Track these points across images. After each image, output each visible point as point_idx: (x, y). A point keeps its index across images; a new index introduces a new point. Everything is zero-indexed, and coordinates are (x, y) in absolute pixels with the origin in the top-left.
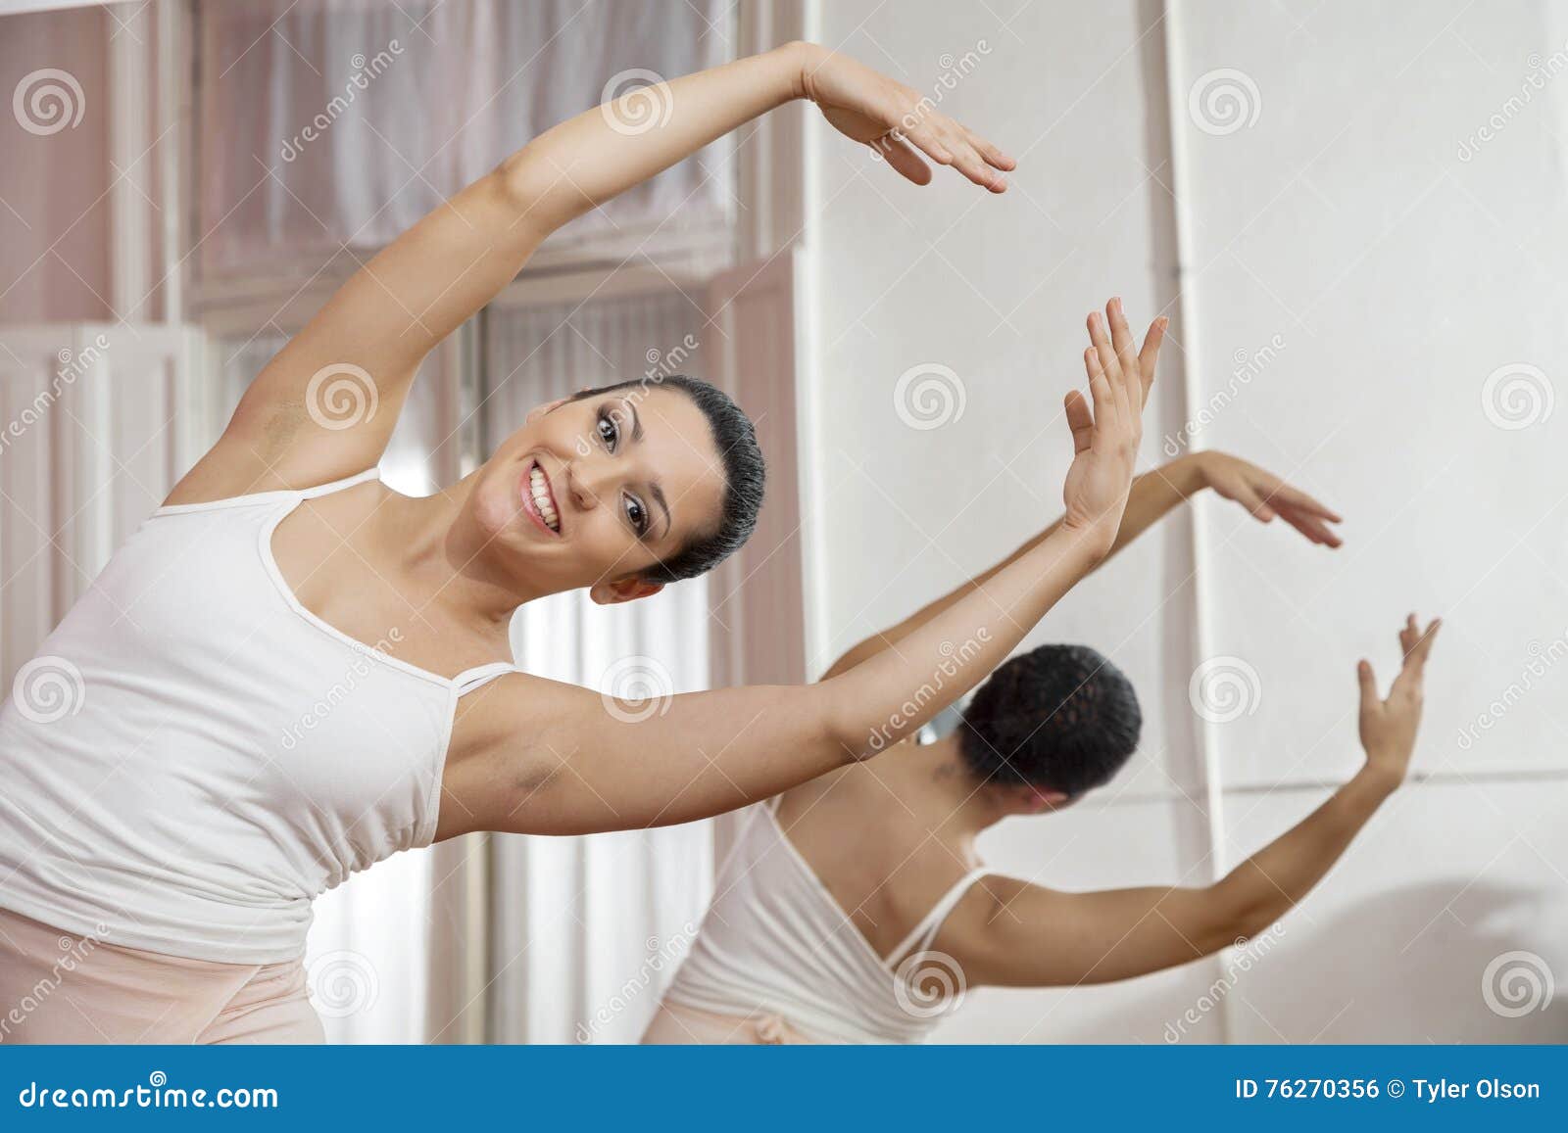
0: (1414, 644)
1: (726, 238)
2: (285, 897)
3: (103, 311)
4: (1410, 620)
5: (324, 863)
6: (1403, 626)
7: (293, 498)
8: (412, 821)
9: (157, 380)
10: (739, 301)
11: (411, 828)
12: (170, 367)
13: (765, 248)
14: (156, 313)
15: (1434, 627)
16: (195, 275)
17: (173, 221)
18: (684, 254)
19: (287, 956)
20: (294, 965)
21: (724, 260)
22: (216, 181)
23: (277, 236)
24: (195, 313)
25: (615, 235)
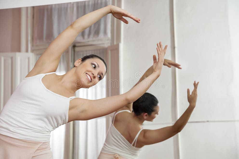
0: (196, 85)
1: (110, 41)
2: (47, 131)
3: (19, 50)
4: (195, 82)
5: (52, 126)
6: (194, 83)
7: (44, 75)
8: (65, 118)
9: (27, 60)
10: (111, 50)
11: (64, 120)
12: (29, 58)
13: (115, 43)
14: (27, 51)
15: (198, 83)
16: (33, 46)
17: (30, 38)
18: (104, 44)
19: (47, 141)
20: (48, 143)
21: (109, 45)
22: (36, 32)
23: (45, 40)
24: (32, 51)
25: (94, 41)
